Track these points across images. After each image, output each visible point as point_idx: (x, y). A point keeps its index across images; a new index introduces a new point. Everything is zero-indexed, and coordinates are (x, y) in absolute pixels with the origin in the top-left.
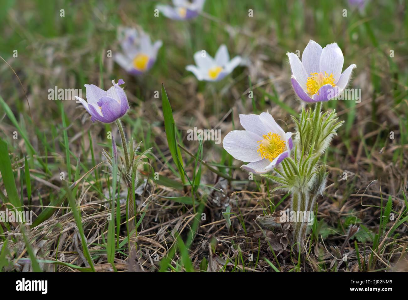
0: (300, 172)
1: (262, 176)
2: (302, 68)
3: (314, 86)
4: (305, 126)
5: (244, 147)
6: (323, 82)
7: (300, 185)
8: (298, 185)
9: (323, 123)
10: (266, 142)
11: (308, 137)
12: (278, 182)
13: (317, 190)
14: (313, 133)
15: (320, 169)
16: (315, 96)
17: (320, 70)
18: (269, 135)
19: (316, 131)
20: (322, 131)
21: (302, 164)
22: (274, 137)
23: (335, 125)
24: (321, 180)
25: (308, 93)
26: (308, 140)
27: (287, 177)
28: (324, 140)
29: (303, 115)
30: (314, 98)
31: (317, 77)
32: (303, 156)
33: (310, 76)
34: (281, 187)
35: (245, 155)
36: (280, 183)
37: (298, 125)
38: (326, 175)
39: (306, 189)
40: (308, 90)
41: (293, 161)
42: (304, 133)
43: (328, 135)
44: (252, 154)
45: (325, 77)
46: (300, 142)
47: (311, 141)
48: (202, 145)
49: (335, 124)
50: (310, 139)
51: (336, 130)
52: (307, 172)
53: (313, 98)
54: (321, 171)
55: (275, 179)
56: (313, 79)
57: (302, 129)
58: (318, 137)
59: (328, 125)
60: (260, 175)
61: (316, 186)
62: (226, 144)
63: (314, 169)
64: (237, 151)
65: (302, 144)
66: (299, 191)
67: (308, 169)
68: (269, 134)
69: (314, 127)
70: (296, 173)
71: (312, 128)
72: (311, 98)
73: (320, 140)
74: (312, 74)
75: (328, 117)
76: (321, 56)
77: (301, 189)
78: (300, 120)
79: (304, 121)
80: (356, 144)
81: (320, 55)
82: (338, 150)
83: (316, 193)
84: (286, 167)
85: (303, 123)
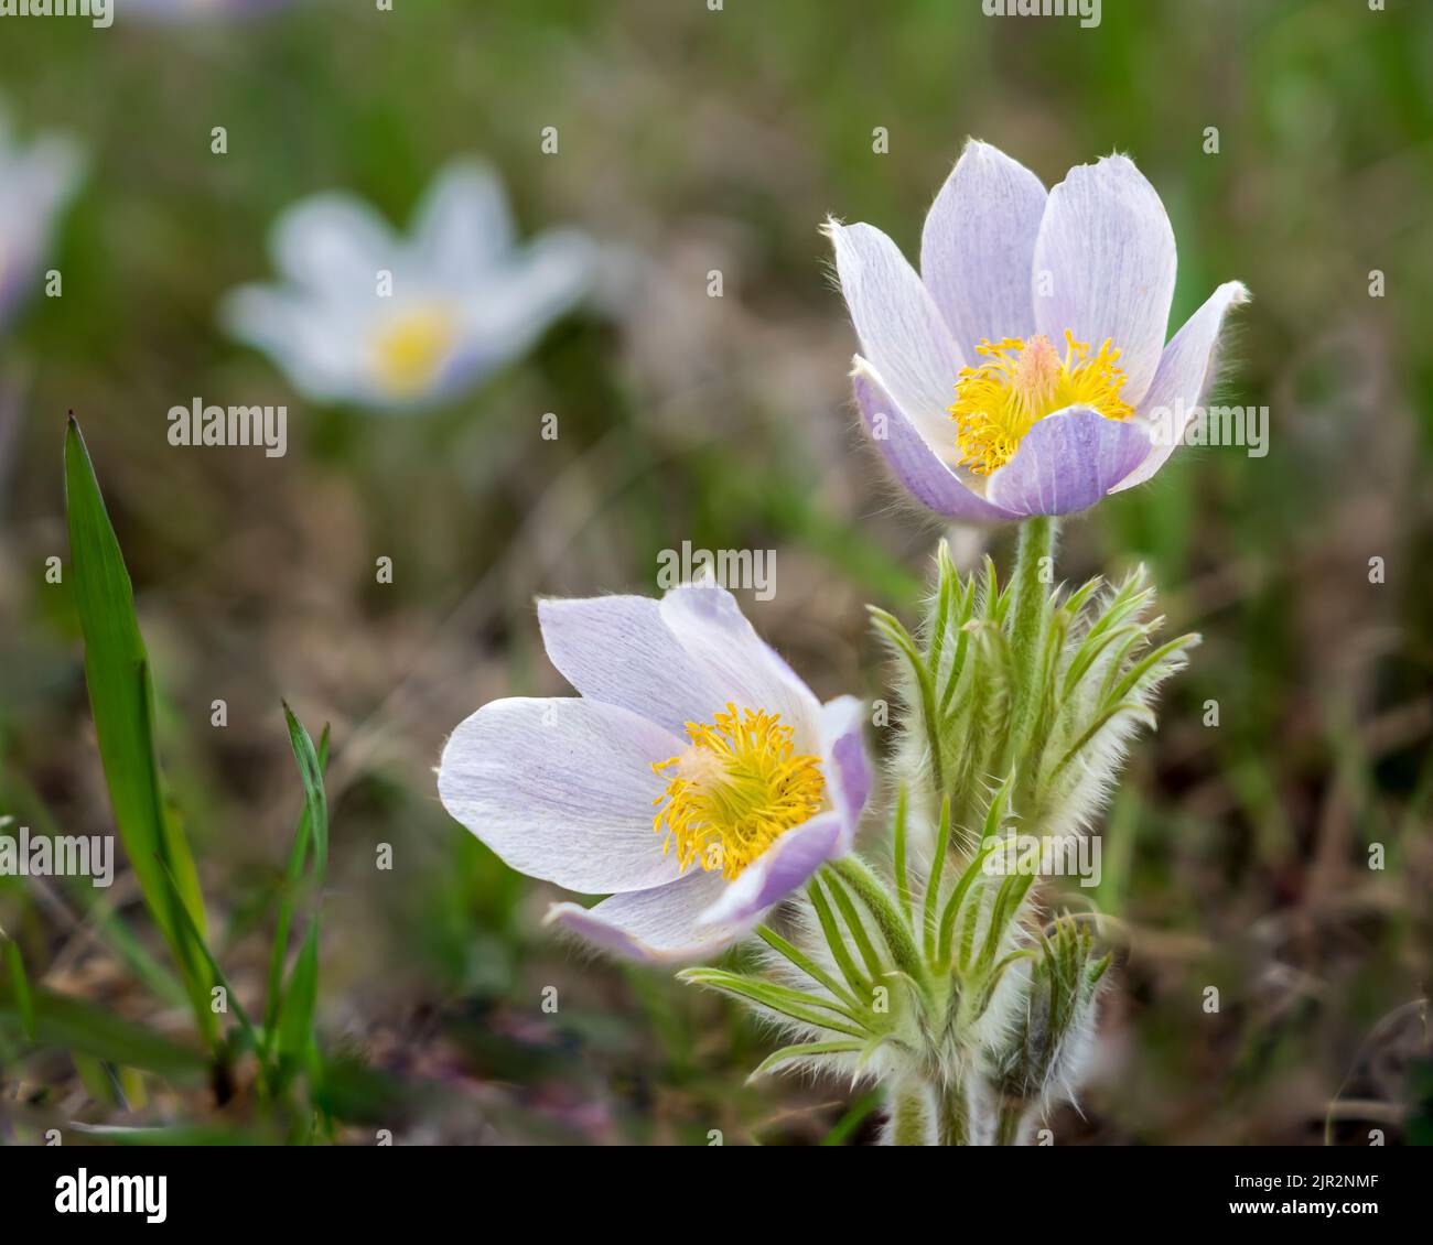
0: (929, 954)
1: (692, 980)
2: (924, 312)
3: (1003, 424)
4: (956, 673)
5: (572, 801)
6: (1051, 396)
7: (928, 1039)
8: (915, 1038)
9: (1070, 648)
10: (704, 764)
11: (975, 737)
12: (789, 1020)
13: (1041, 1073)
14: (1006, 715)
15: (1057, 937)
16: (1000, 479)
17: (1039, 321)
18: (724, 726)
19: (1023, 702)
20: (1064, 700)
21: (941, 908)
22: (755, 737)
23: (1146, 661)
24: (1061, 1009)
25: (963, 468)
26: (977, 758)
27: (849, 991)
28: (1080, 759)
29: (944, 601)
30: (998, 495)
31: (1015, 365)
32: (947, 858)
33: (975, 359)
34: (813, 1047)
35: (576, 847)
36: (803, 1028)
37: (915, 662)
38: (1095, 979)
39: (969, 1062)
40: (964, 450)
41: (884, 889)
42: (955, 716)
43: (1103, 722)
44: (623, 845)
45: (1066, 367)
46: (931, 767)
47: (997, 767)
48: (318, 796)
49: (1143, 653)
50: (989, 746)
51: (1150, 691)
52: (975, 955)
53: (990, 498)
54: (1063, 955)
55: (768, 997)
56: (997, 381)
57: (939, 692)
58: (1040, 739)
59: (1102, 662)
60: (681, 975)
61: (1037, 1044)
62: (461, 784)
63: (1013, 932)
64: (529, 825)
65: (939, 785)
66: (925, 1073)
67: (980, 935)
68: (728, 719)
69: (1008, 673)
70: (903, 958)
71: (997, 680)
72: (976, 493)
73: (1051, 756)
74: (984, 347)
75: (1103, 615)
76: (1040, 239)
77: (936, 1061)
78: (930, 632)
79: (950, 640)
80: (1312, 786)
81: (1035, 231)
82: (1194, 827)
83: (1034, 1091)
84: (843, 927)
85: (948, 655)
